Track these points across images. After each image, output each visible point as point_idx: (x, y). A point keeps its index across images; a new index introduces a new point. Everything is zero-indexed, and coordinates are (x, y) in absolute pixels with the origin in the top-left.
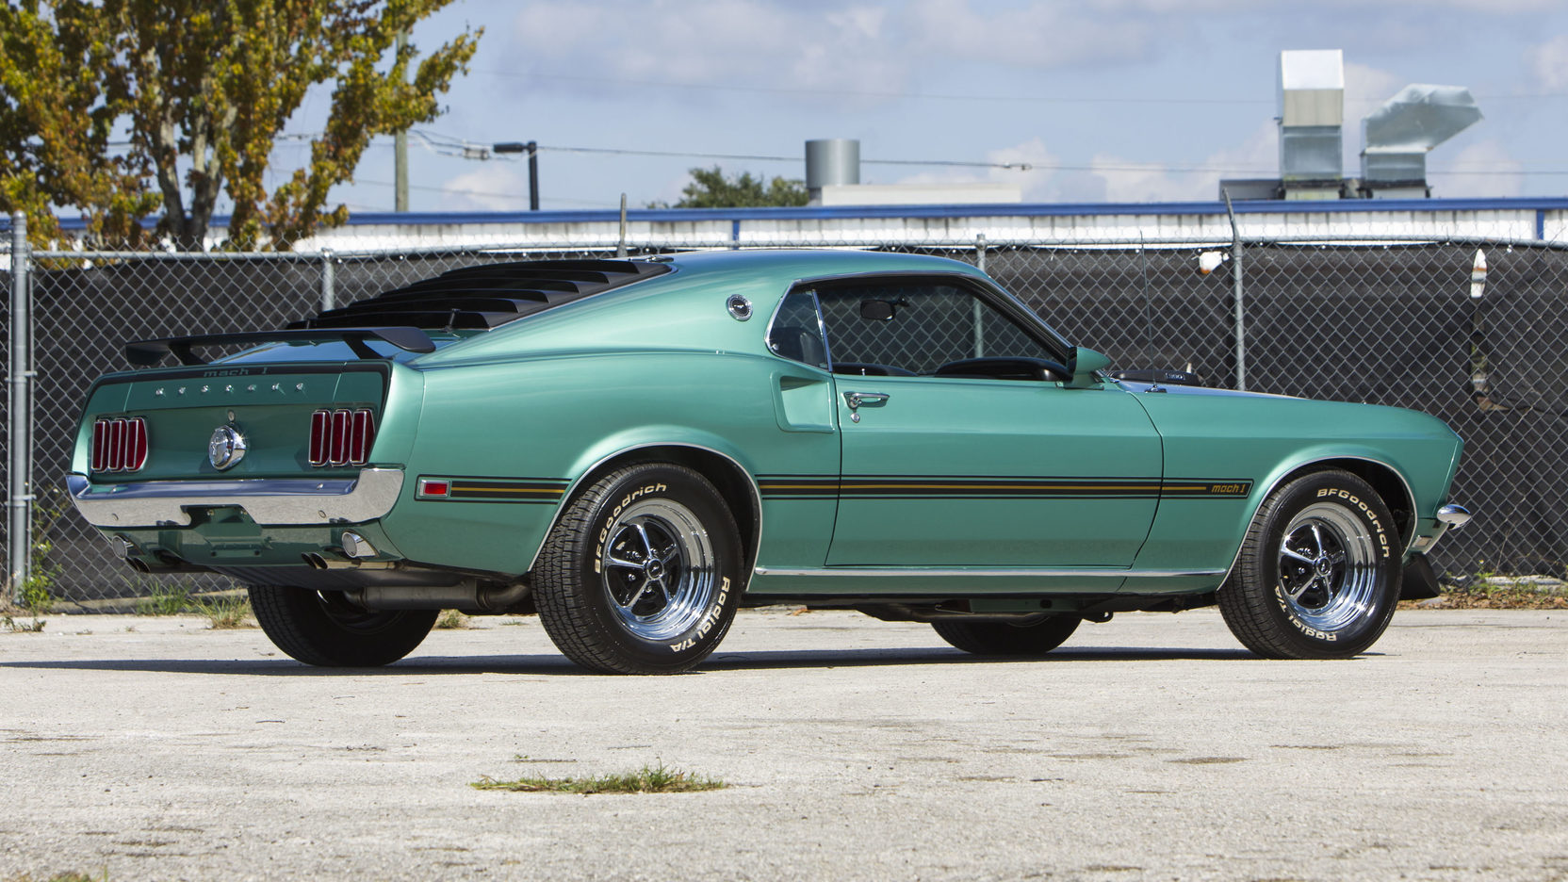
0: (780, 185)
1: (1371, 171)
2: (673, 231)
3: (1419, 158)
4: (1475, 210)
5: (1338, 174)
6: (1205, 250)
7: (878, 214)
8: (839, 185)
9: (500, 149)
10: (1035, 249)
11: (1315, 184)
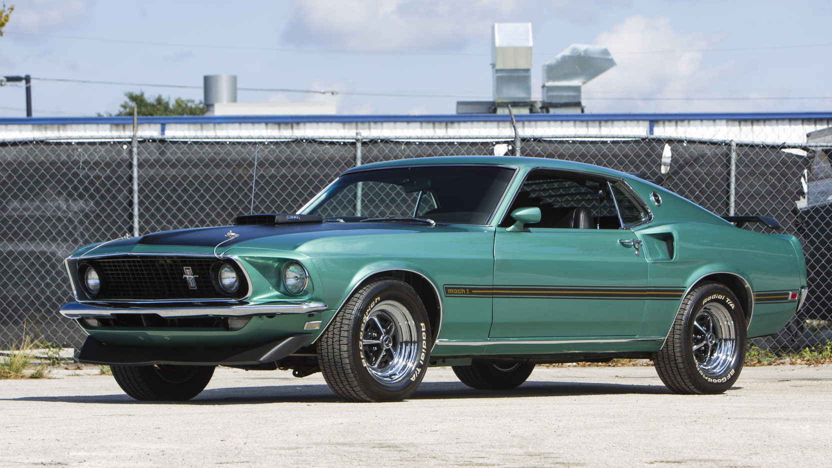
0: (180, 102)
1: (548, 97)
2: (124, 130)
3: (577, 89)
4: (613, 121)
5: (529, 98)
6: (497, 143)
7: (250, 121)
8: (225, 103)
9: (10, 79)
10: (392, 142)
11: (515, 104)
